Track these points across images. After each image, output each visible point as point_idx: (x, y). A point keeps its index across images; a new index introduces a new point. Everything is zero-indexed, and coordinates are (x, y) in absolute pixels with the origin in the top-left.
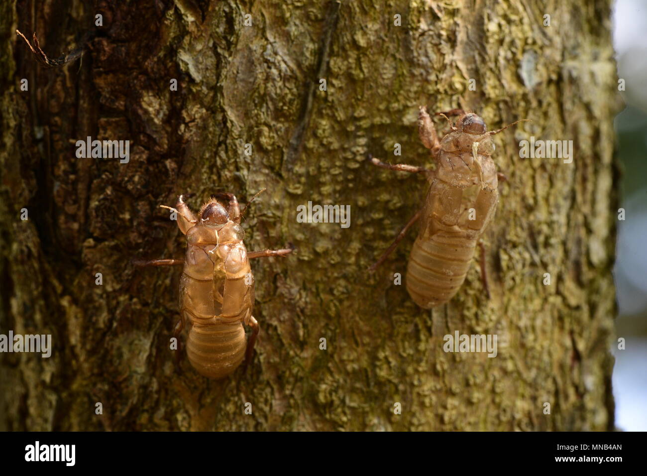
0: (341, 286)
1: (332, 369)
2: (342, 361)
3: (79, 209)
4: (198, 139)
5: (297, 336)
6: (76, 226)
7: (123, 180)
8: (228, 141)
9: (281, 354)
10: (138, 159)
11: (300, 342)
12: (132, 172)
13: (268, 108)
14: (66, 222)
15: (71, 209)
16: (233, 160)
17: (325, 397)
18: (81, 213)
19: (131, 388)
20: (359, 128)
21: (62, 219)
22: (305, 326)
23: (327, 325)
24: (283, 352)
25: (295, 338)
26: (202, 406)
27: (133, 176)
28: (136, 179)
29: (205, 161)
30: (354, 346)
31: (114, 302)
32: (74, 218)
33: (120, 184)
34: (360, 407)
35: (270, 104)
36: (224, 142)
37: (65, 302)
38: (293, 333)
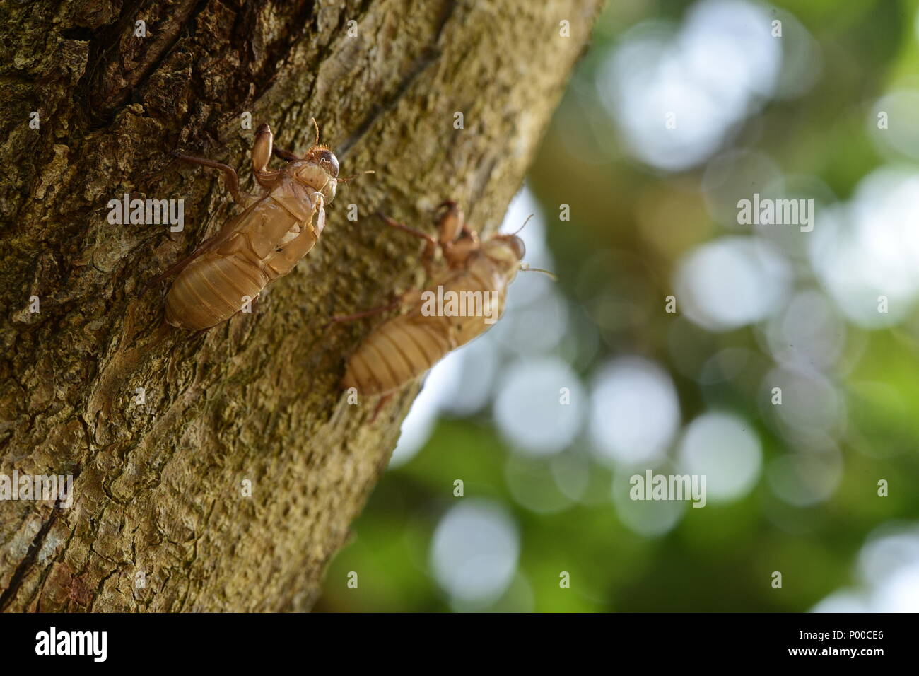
0: (295, 317)
1: (248, 392)
2: (258, 390)
3: (137, 68)
4: (282, 85)
5: (242, 336)
6: (123, 83)
7: (206, 71)
8: (305, 106)
9: (220, 344)
10: (231, 62)
11: (240, 345)
12: (217, 70)
13: (344, 102)
14: (115, 73)
15: (129, 63)
16: (298, 127)
17: (230, 415)
18: (137, 74)
19: (81, 280)
20: (384, 181)
21: (114, 67)
22: (253, 332)
23: (266, 346)
24: (223, 345)
25: (239, 338)
26: (133, 345)
27: (216, 75)
28: (217, 79)
29: (279, 108)
30: (274, 383)
31: (116, 184)
32: (126, 74)
33: (200, 73)
34: (247, 447)
35: (348, 100)
36: (301, 105)
37: (60, 150)
38: (239, 332)
